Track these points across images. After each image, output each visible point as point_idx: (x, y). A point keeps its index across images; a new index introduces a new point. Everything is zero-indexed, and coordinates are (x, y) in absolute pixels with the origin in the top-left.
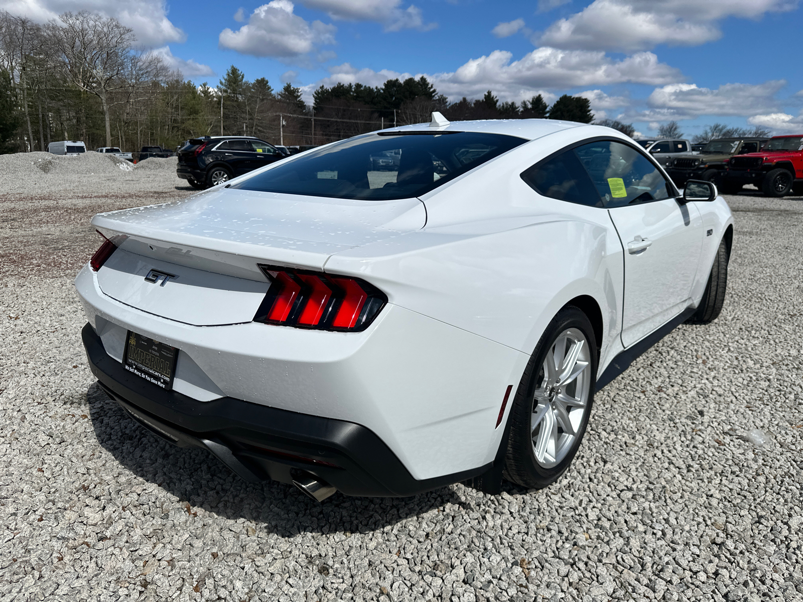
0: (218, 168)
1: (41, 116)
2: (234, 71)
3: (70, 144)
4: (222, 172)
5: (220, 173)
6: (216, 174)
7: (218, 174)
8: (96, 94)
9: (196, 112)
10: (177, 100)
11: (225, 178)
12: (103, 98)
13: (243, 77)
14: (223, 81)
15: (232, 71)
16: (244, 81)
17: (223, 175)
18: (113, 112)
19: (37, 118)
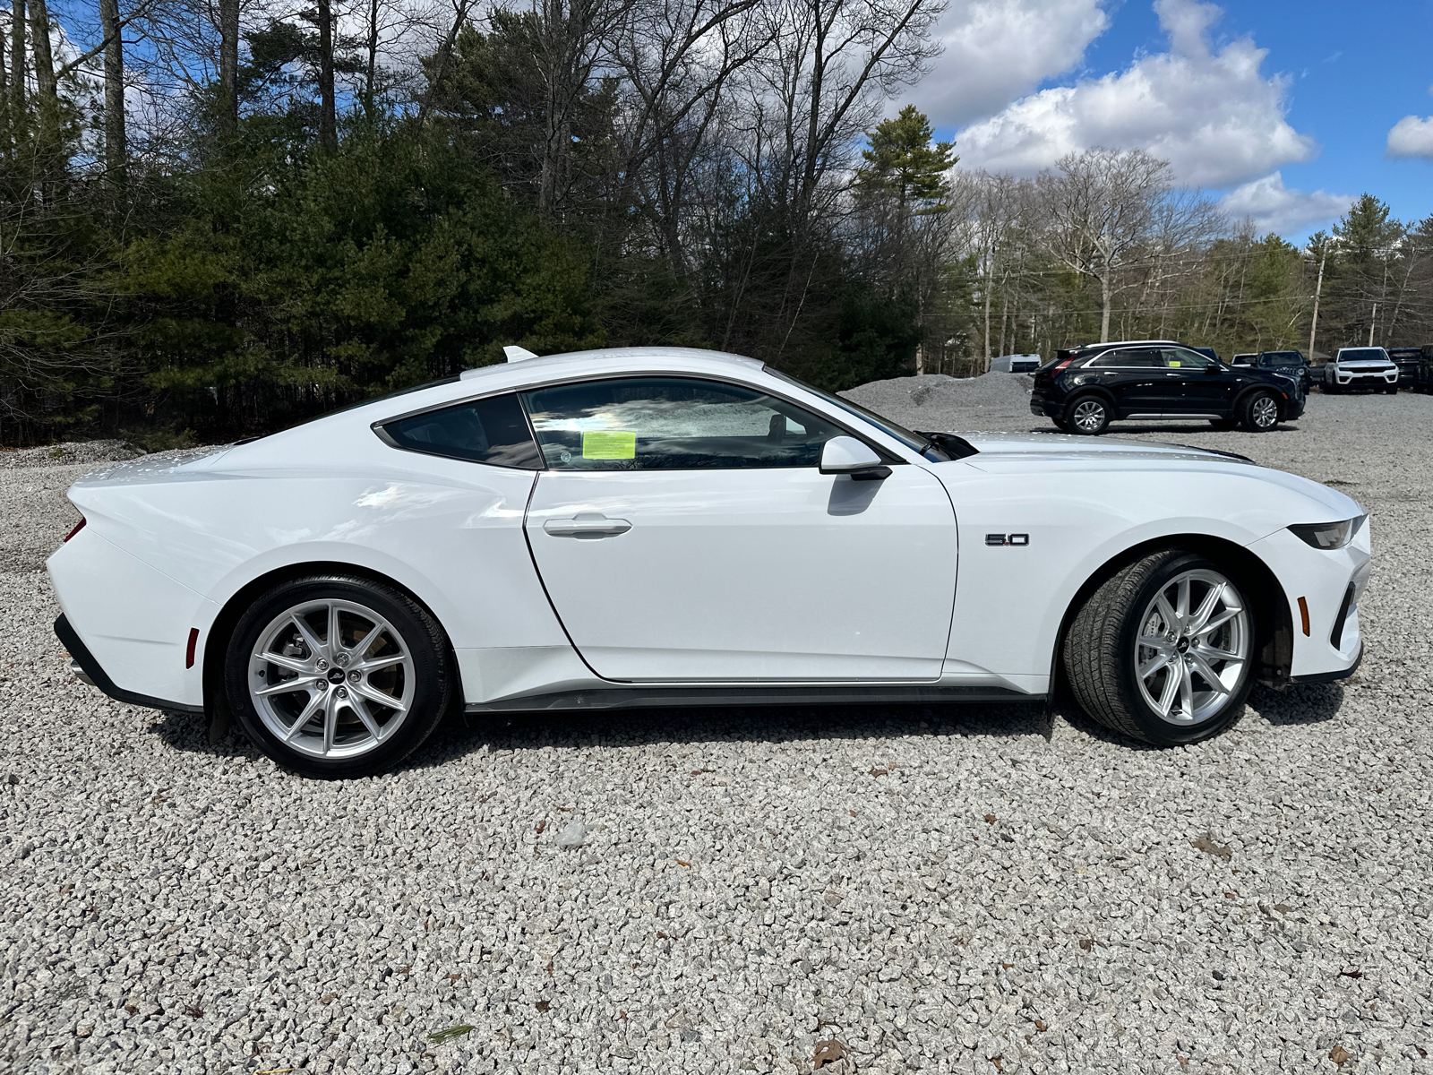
0: (1089, 397)
1: (1005, 318)
2: (1368, 204)
3: (1019, 358)
4: (1095, 404)
5: (1090, 406)
6: (1083, 408)
7: (1087, 407)
8: (1095, 276)
9: (1275, 291)
10: (1238, 272)
11: (1099, 414)
12: (1104, 281)
13: (1386, 213)
14: (1341, 226)
15: (1364, 204)
16: (1386, 221)
17: (1096, 408)
18: (1115, 302)
19: (1000, 322)
